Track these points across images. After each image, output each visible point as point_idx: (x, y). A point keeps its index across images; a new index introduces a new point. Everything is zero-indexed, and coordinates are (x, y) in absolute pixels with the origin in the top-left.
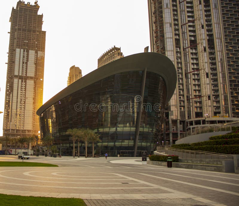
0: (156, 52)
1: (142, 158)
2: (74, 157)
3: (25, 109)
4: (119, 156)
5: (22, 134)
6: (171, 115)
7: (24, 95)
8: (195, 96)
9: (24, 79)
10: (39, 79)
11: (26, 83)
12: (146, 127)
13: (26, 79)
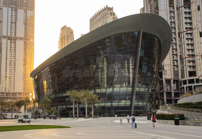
0: (149, 13)
1: (147, 117)
2: (74, 119)
3: (15, 71)
4: (116, 116)
5: (13, 97)
6: (165, 75)
7: (13, 56)
8: (188, 55)
9: (13, 39)
10: (29, 40)
11: (15, 44)
12: (142, 87)
13: (16, 40)
